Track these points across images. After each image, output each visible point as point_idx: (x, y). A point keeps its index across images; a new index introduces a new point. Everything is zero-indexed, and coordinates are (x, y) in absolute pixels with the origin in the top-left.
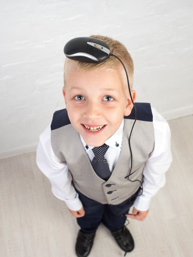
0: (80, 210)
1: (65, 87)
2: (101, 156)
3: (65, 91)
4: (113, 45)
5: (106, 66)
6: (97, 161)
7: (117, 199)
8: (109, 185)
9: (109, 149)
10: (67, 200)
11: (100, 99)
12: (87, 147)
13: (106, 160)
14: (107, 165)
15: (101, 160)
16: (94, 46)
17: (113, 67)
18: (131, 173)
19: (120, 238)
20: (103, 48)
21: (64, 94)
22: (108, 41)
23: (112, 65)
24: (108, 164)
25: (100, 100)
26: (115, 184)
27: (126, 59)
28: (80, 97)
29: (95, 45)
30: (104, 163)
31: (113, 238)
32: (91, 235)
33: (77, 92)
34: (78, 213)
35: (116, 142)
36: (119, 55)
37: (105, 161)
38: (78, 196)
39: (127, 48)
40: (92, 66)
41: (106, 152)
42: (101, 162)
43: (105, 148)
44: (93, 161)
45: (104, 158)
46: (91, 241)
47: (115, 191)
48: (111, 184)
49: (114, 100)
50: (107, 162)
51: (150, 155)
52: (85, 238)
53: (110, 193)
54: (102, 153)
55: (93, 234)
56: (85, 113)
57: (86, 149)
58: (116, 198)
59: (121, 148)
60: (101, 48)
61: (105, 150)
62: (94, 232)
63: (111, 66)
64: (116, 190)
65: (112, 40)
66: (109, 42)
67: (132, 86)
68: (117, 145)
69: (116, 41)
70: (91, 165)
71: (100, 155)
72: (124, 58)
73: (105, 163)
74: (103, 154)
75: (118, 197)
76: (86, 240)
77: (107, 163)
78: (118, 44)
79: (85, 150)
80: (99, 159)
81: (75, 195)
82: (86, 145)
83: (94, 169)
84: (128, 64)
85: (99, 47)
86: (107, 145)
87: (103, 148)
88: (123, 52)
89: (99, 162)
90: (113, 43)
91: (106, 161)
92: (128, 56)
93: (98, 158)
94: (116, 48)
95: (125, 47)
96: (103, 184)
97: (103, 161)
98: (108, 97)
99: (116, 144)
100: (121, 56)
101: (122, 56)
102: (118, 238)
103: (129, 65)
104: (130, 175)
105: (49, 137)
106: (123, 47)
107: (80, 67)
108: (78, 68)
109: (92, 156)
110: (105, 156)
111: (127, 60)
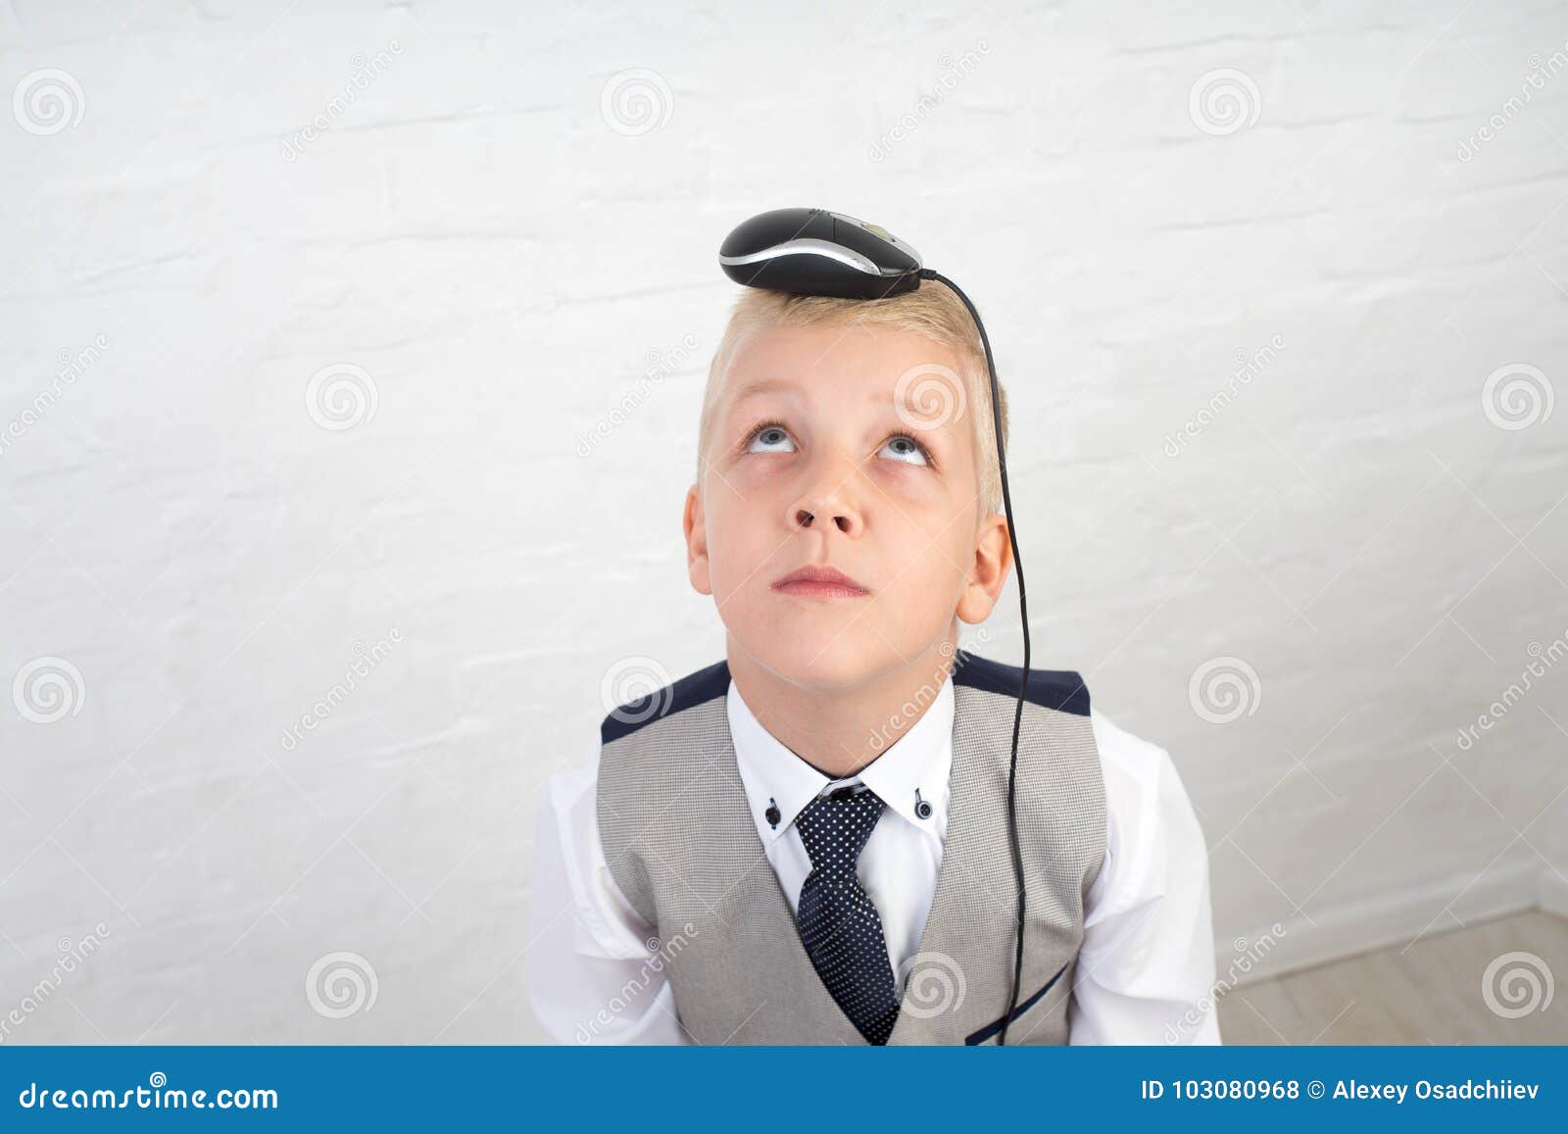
12: (773, 815)
16: (860, 226)
18: (1021, 1000)
25: (868, 457)
35: (917, 791)
41: (867, 833)
49: (929, 471)
60: (889, 238)
68: (924, 810)
71: (836, 861)
82: (769, 805)
85: (880, 232)
99: (917, 804)
104: (1013, 1012)
105: (589, 777)
110: (859, 862)
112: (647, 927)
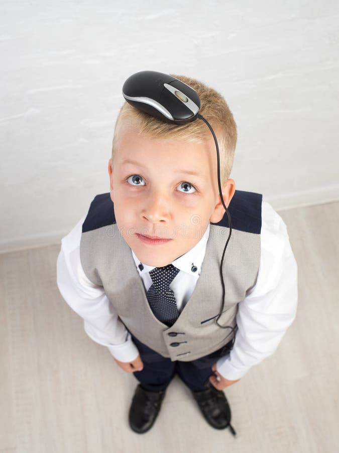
0: (134, 361)
1: (112, 160)
2: (164, 286)
3: (112, 166)
4: (206, 97)
5: (189, 133)
6: (156, 293)
7: (188, 354)
8: (173, 334)
9: (179, 274)
10: (112, 344)
11: (172, 188)
12: (141, 267)
13: (172, 291)
14: (173, 301)
15: (163, 291)
16: (174, 93)
17: (201, 136)
19: (207, 405)
20: (187, 101)
21: (111, 170)
22: (197, 88)
23: (199, 133)
24: (175, 299)
25: (172, 190)
26: (184, 334)
27: (225, 122)
28: (137, 178)
29: (176, 92)
30: (169, 297)
31: (195, 402)
32: (157, 395)
33: (133, 170)
34: (132, 365)
35: (193, 264)
36: (214, 115)
37: (169, 294)
38: (130, 337)
39: (228, 104)
40: (164, 131)
41: (173, 279)
42: (163, 295)
43: (172, 272)
44: (149, 291)
45: (170, 289)
46: (156, 404)
47: (185, 344)
48: (177, 332)
49: (196, 193)
50: (173, 296)
51: (248, 292)
52: (147, 399)
53: (174, 344)
54: (166, 281)
55: (161, 393)
56: (144, 211)
57: (139, 269)
58: (186, 353)
59: (199, 275)
60: (185, 100)
61: (172, 275)
62: (164, 390)
63: (197, 134)
64: (186, 342)
65: (203, 87)
66: (199, 90)
67: (230, 171)
68: (194, 269)
69: (212, 90)
70: (145, 296)
71: (162, 284)
72: (221, 121)
73: (171, 297)
74: (168, 282)
75: (189, 352)
76: (148, 403)
77: (173, 298)
78: (214, 94)
79: (138, 272)
80: (160, 291)
81: (126, 336)
82: (140, 263)
83: (150, 306)
84: (228, 132)
85: (182, 97)
86: (176, 268)
87: (168, 273)
88: (221, 110)
89: (160, 295)
90: (205, 93)
91: (171, 295)
92: (228, 118)
93: (159, 288)
94: (209, 102)
95: (225, 102)
96: (164, 330)
97: (167, 294)
98: (186, 185)
99: (192, 267)
100: (216, 118)
101: (218, 118)
102: (203, 404)
103: (229, 135)
106: (222, 102)
107: (144, 130)
108: (141, 131)
109: (148, 283)
110: (170, 285)
111: (226, 125)
112: (100, 286)
